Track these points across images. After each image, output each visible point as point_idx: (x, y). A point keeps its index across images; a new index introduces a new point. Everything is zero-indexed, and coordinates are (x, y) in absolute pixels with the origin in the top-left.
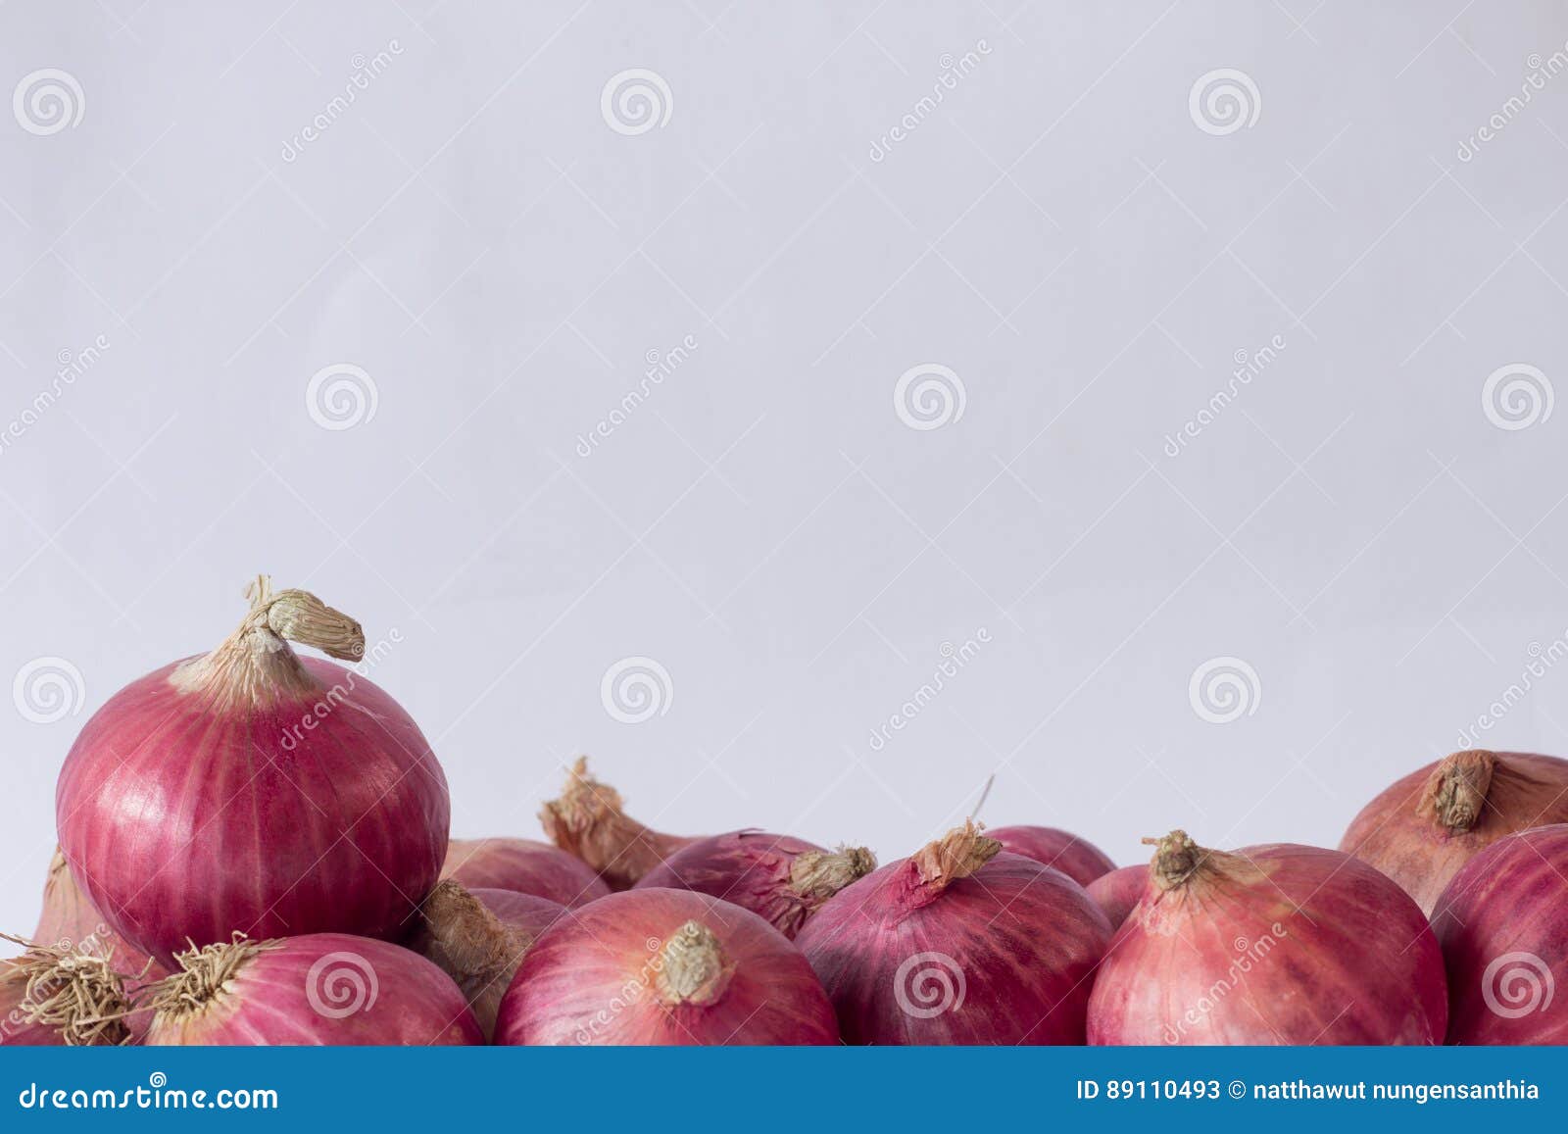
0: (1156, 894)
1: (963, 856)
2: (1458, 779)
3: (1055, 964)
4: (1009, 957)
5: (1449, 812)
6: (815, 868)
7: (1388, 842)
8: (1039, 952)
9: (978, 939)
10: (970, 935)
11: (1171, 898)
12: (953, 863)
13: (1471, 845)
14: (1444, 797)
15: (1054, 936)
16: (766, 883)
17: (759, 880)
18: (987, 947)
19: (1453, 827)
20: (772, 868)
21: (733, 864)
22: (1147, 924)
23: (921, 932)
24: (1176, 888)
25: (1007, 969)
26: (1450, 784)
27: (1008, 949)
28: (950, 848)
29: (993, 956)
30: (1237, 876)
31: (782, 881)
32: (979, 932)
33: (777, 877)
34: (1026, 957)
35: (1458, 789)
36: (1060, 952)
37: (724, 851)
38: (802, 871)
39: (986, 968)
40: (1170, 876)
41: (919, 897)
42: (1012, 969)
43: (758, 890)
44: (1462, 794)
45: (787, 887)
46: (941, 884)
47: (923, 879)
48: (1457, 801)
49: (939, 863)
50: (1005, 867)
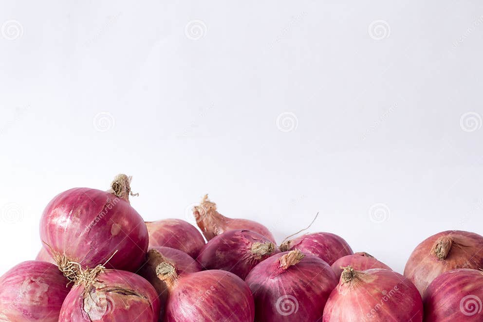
0: (342, 283)
1: (293, 259)
2: (442, 245)
3: (318, 292)
4: (304, 289)
5: (439, 254)
6: (258, 247)
7: (422, 259)
8: (313, 288)
9: (296, 283)
10: (293, 282)
11: (346, 285)
12: (290, 262)
13: (444, 264)
14: (437, 249)
15: (318, 283)
16: (244, 248)
17: (243, 247)
18: (298, 286)
19: (440, 258)
20: (247, 244)
21: (237, 240)
22: (339, 291)
23: (280, 281)
24: (347, 282)
25: (304, 293)
26: (439, 246)
27: (304, 287)
28: (290, 257)
29: (300, 289)
30: (365, 280)
31: (249, 249)
32: (296, 281)
33: (248, 248)
34: (309, 289)
36: (319, 288)
37: (236, 235)
38: (254, 248)
39: (297, 292)
40: (346, 279)
41: (280, 271)
42: (305, 293)
43: (242, 250)
44: (442, 249)
45: (250, 251)
46: (286, 268)
47: (281, 265)
48: (441, 251)
49: (286, 261)
50: (306, 261)
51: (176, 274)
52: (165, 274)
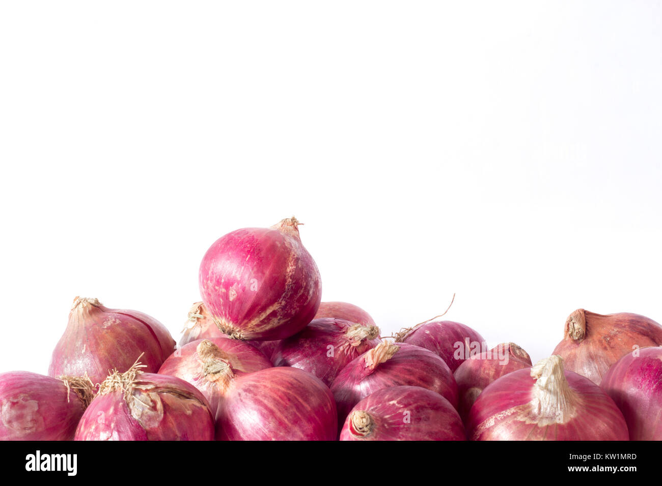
1: (383, 355)
2: (573, 321)
5: (575, 334)
12: (378, 359)
13: (587, 344)
14: (571, 330)
19: (579, 340)
26: (571, 324)
28: (377, 352)
35: (575, 325)
41: (367, 371)
44: (577, 326)
46: (373, 367)
47: (367, 364)
48: (576, 329)
49: (373, 358)
50: (404, 355)
51: (230, 372)
52: (216, 373)
